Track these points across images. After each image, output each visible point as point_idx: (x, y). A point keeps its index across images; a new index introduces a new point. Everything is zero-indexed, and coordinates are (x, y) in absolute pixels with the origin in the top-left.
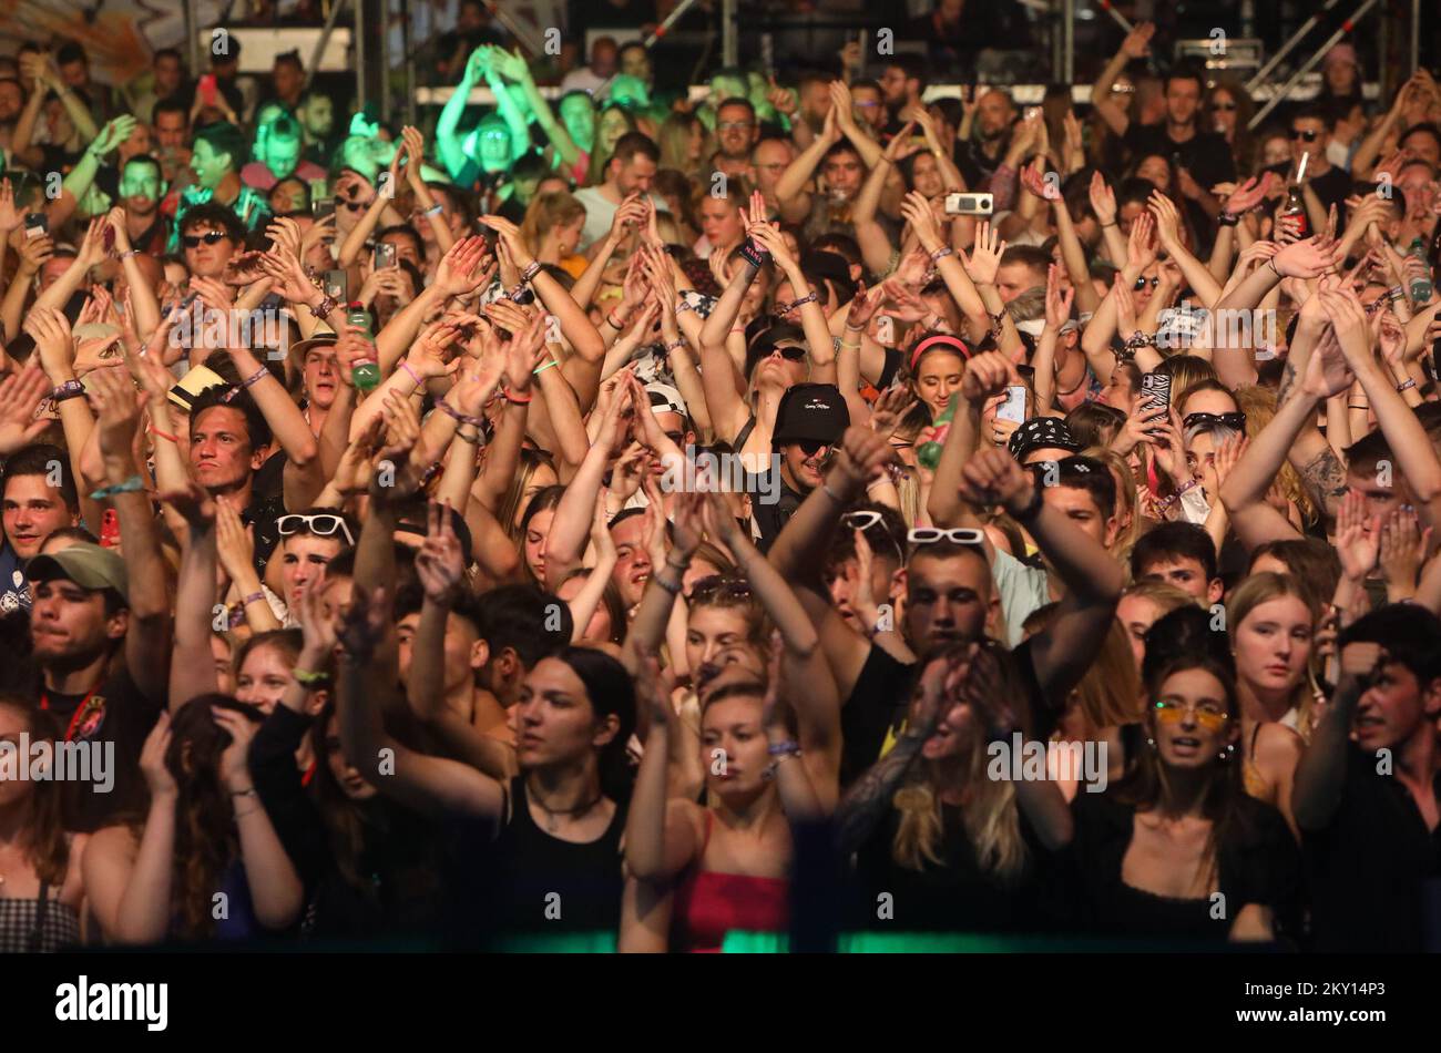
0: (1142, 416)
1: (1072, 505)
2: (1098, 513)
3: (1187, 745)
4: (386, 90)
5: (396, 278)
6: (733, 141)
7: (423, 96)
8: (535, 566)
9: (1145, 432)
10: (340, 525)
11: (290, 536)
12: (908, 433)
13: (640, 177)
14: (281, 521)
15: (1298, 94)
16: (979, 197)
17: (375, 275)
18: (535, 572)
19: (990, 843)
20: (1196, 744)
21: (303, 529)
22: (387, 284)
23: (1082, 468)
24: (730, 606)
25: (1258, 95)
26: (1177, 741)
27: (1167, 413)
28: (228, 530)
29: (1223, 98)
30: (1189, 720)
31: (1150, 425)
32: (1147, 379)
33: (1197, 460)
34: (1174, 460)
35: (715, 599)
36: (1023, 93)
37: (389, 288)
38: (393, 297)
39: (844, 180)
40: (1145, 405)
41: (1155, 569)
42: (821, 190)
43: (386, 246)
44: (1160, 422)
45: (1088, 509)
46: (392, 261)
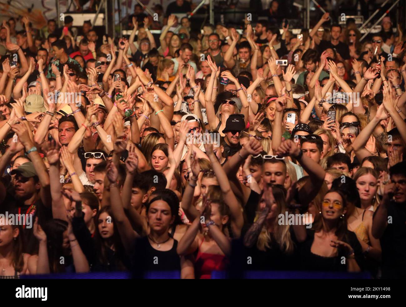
0: (328, 123)
1: (311, 148)
2: (318, 150)
3: (331, 213)
4: (114, 31)
5: (120, 84)
6: (213, 45)
7: (125, 33)
8: (154, 166)
9: (328, 127)
10: (102, 155)
11: (88, 158)
12: (266, 128)
13: (187, 55)
14: (85, 154)
15: (374, 31)
16: (283, 61)
17: (114, 83)
18: (154, 167)
19: (283, 243)
20: (333, 212)
21: (92, 157)
22: (117, 85)
23: (314, 137)
24: (212, 177)
25: (362, 32)
26: (327, 212)
27: (335, 122)
28: (66, 155)
29: (352, 33)
30: (331, 206)
31: (330, 125)
32: (329, 112)
33: (344, 135)
34: (337, 135)
35: (208, 175)
36: (295, 31)
37: (118, 87)
38: (119, 89)
39: (245, 56)
40: (328, 120)
41: (335, 166)
42: (238, 59)
43: (117, 75)
44: (332, 125)
45: (316, 149)
46: (119, 79)
